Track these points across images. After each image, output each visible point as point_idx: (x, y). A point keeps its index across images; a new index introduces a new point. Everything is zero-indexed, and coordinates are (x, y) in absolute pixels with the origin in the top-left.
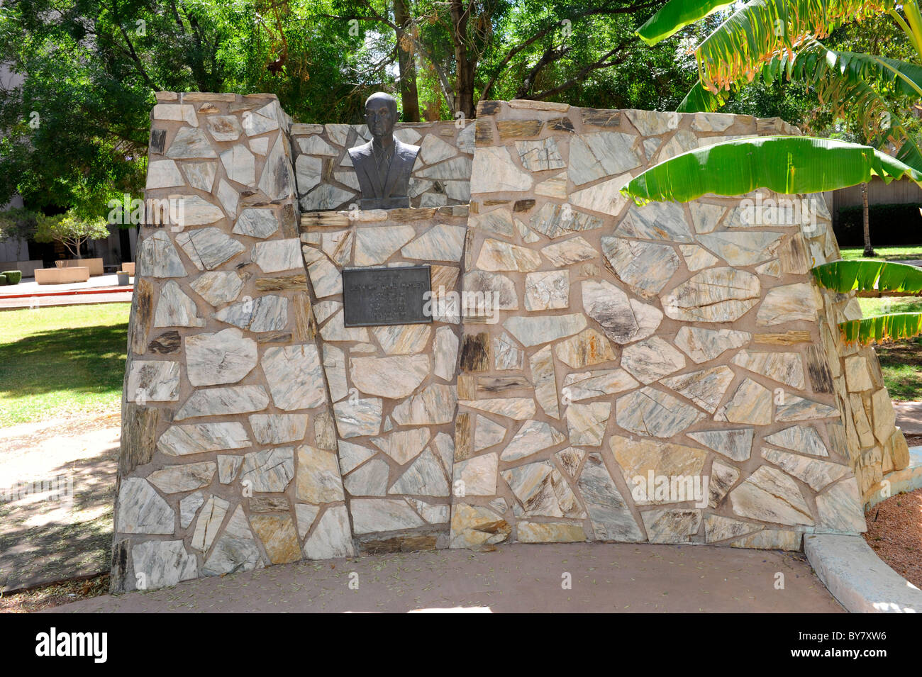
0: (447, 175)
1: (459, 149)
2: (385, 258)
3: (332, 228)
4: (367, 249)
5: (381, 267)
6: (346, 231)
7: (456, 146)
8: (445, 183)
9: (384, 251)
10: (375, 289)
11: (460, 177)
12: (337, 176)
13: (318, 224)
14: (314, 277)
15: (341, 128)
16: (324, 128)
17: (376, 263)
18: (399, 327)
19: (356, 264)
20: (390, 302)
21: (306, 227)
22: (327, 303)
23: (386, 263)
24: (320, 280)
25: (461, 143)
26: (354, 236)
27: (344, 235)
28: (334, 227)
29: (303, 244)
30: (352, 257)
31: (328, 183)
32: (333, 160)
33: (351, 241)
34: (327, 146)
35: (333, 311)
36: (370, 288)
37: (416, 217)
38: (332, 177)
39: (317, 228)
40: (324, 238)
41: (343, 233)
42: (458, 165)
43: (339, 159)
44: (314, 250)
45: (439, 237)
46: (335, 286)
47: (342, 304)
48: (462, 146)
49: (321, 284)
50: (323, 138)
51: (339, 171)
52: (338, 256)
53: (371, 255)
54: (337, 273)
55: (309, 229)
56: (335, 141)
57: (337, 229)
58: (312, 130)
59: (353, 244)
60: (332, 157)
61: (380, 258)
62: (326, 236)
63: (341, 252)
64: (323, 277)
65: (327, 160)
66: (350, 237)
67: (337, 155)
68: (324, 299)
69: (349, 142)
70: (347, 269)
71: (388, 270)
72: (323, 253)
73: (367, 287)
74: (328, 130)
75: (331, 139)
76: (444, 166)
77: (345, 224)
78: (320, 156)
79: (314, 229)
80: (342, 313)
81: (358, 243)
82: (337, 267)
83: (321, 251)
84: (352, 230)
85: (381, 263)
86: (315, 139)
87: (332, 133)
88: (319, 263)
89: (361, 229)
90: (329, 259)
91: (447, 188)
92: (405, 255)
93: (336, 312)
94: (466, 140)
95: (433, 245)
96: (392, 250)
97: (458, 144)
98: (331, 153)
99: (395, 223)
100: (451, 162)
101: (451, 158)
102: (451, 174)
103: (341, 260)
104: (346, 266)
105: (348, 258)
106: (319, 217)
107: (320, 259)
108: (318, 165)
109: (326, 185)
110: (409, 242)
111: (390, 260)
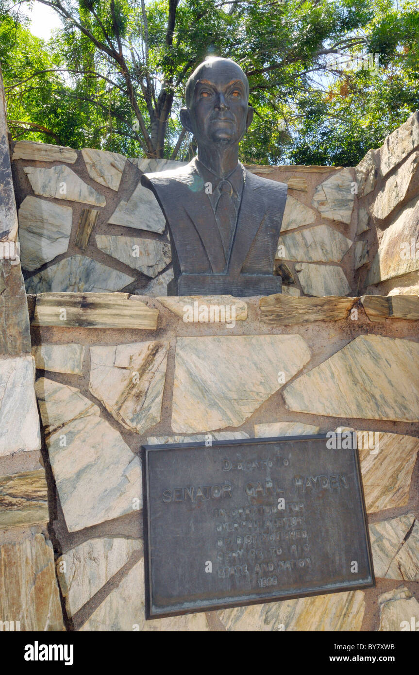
0: (300, 254)
1: (318, 213)
2: (247, 411)
3: (116, 336)
4: (202, 390)
5: (239, 436)
6: (151, 344)
7: (312, 208)
8: (297, 267)
9: (243, 394)
10: (228, 495)
11: (324, 259)
12: (102, 241)
13: (79, 323)
14: (62, 468)
15: (112, 160)
16: (80, 156)
17: (223, 425)
18: (290, 602)
19: (175, 428)
20: (268, 532)
21: (49, 328)
22: (98, 544)
23: (248, 425)
24: (79, 475)
25: (322, 203)
26: (171, 356)
27: (146, 352)
28: (121, 331)
29: (40, 373)
30: (166, 411)
31: (83, 252)
32: (94, 212)
33: (163, 368)
34: (84, 187)
35: (114, 569)
36: (217, 494)
37: (312, 317)
38: (92, 242)
39: (80, 334)
40: (95, 359)
41: (143, 347)
42: (318, 239)
43: (106, 212)
44: (67, 392)
45: (366, 362)
46: (119, 490)
47: (138, 545)
48: (322, 208)
49: (82, 485)
50: (76, 171)
51: (105, 233)
52: (130, 405)
53: (213, 405)
54: (126, 453)
55: (57, 336)
56: (100, 180)
57: (128, 336)
58: (57, 156)
59: (169, 378)
60: (93, 207)
61: (237, 413)
62: (101, 354)
63: (138, 396)
64: (88, 467)
65: (82, 213)
66: (160, 357)
67: (103, 205)
68: (89, 532)
69: (125, 186)
70: (154, 441)
71: (254, 443)
72: (92, 398)
73: (207, 491)
74: (86, 159)
75: (93, 174)
76: (294, 239)
77: (149, 324)
78: (70, 203)
79: (67, 336)
80: (138, 571)
81: (180, 373)
82: (127, 435)
83: (86, 393)
84: (166, 341)
85: (236, 423)
86: (61, 172)
87: (94, 165)
88: (79, 425)
89: (187, 340)
90: (106, 414)
91: (301, 276)
92: (293, 404)
93: (123, 573)
94: (330, 198)
95: (355, 382)
96: (264, 393)
97: (316, 205)
98: (91, 200)
99: (265, 328)
100: (306, 232)
101: (305, 227)
102: (307, 253)
103: (136, 417)
104: (151, 432)
105: (155, 411)
106: (86, 305)
107: (82, 415)
108: (66, 219)
109: (79, 257)
110: (300, 373)
111: (259, 416)
